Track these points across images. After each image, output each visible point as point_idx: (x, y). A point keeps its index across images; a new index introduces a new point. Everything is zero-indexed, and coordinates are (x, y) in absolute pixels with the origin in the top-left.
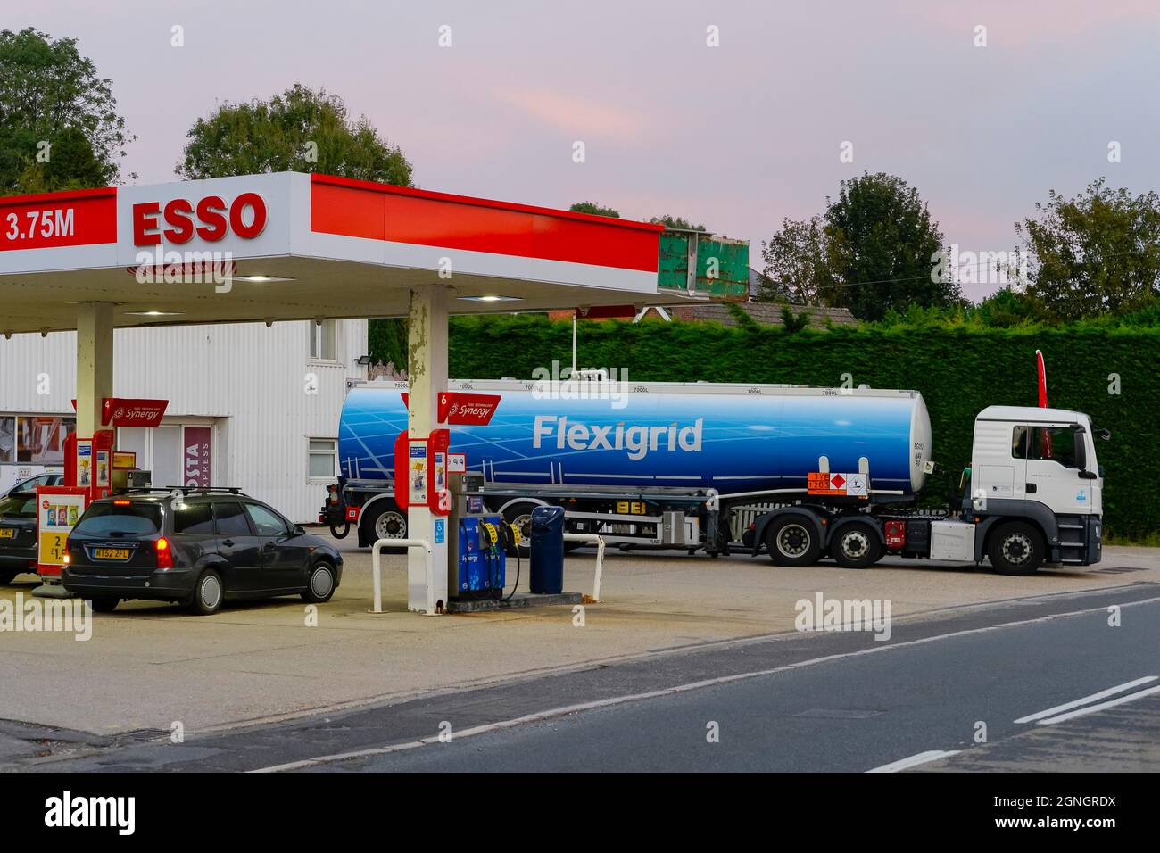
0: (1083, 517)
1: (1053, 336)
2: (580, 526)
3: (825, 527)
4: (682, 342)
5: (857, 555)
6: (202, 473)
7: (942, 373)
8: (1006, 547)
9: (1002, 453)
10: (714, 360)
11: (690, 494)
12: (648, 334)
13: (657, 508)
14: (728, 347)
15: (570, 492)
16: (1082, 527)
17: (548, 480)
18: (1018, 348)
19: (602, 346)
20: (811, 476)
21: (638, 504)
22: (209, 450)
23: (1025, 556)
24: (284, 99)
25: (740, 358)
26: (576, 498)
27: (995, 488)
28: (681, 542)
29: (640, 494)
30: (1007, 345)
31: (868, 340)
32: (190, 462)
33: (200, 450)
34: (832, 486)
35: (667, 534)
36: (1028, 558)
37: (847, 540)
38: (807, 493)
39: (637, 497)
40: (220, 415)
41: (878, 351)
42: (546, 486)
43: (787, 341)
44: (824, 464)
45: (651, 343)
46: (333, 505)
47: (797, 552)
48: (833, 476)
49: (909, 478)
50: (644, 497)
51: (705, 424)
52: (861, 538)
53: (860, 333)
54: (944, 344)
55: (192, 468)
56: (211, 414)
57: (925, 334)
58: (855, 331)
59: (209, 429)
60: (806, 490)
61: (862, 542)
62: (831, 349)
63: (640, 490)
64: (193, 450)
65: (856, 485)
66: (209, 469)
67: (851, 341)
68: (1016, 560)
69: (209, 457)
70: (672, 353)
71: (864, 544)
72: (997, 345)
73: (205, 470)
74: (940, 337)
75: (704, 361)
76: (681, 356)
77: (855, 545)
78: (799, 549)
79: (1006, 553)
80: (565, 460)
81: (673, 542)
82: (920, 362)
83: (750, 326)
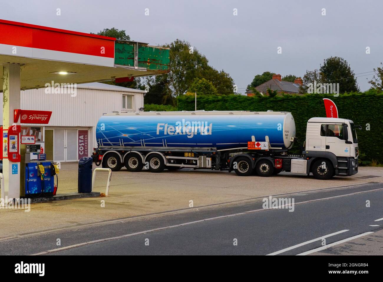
0: (347, 158)
1: (357, 96)
2: (172, 161)
3: (254, 161)
4: (239, 101)
5: (265, 172)
6: (85, 144)
7: (319, 109)
8: (318, 169)
9: (317, 134)
10: (249, 107)
11: (208, 150)
12: (231, 99)
13: (197, 155)
14: (252, 103)
15: (169, 149)
16: (347, 161)
17: (162, 146)
18: (345, 100)
19: (218, 104)
20: (249, 143)
21: (191, 153)
22: (87, 137)
23: (325, 172)
24: (174, 43)
25: (256, 106)
26: (171, 152)
27: (314, 147)
28: (205, 167)
29: (192, 150)
30: (341, 99)
31: (295, 99)
32: (80, 141)
33: (84, 137)
34: (256, 146)
35: (200, 164)
36: (327, 173)
37: (261, 167)
38: (247, 149)
39: (190, 151)
40: (90, 126)
41: (298, 103)
42: (162, 148)
43: (270, 100)
44: (253, 139)
45: (231, 102)
46: (95, 155)
47: (245, 171)
48: (256, 143)
49: (284, 143)
50: (193, 151)
51: (213, 125)
52: (266, 166)
53: (294, 97)
54: (320, 100)
55: (81, 143)
56: (88, 126)
57: (313, 97)
58: (291, 96)
59: (88, 131)
60: (247, 148)
61: (267, 167)
62: (284, 102)
63: (192, 149)
64: (82, 137)
65: (265, 146)
66: (87, 143)
67: (290, 100)
68: (322, 174)
69: (87, 139)
70: (237, 105)
71: (267, 168)
72: (338, 100)
73: (86, 143)
74: (319, 97)
75: (246, 107)
76: (239, 106)
77: (264, 168)
78: (246, 170)
79: (319, 172)
80: (167, 138)
81: (202, 167)
82: (312, 106)
83: (258, 95)
